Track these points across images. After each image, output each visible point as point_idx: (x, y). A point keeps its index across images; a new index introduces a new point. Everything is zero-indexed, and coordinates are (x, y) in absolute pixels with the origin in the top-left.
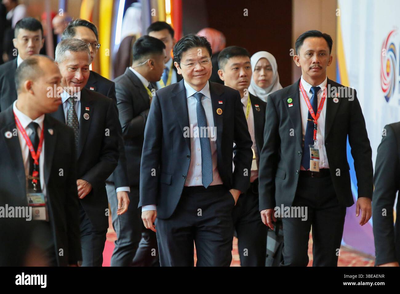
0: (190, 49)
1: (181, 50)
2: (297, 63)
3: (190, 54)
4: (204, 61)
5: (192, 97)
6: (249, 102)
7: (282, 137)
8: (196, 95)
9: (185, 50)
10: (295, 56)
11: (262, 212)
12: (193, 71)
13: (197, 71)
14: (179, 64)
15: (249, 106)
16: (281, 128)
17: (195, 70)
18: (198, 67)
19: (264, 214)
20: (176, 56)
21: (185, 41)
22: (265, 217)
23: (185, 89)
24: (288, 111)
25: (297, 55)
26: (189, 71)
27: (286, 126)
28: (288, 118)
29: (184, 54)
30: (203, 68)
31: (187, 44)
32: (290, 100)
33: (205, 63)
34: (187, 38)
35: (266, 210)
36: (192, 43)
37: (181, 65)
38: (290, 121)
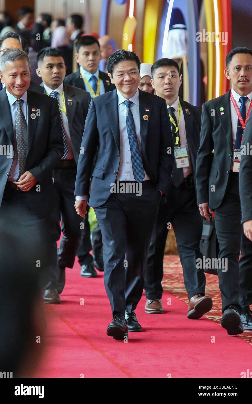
0: (121, 62)
1: (113, 63)
2: (228, 77)
3: (120, 66)
4: (133, 73)
5: (123, 104)
6: (180, 107)
7: (215, 141)
8: (126, 103)
9: (116, 63)
10: (225, 71)
11: (200, 206)
12: (122, 80)
13: (126, 81)
14: (112, 75)
15: (180, 110)
16: (214, 134)
17: (124, 80)
18: (127, 78)
19: (201, 208)
20: (109, 68)
21: (117, 55)
22: (202, 210)
23: (117, 96)
24: (220, 118)
25: (227, 69)
26: (119, 81)
27: (218, 131)
28: (220, 125)
29: (115, 66)
30: (131, 79)
31: (118, 58)
32: (222, 109)
33: (134, 74)
34: (119, 53)
35: (202, 204)
36: (122, 57)
37: (113, 75)
38: (221, 127)
